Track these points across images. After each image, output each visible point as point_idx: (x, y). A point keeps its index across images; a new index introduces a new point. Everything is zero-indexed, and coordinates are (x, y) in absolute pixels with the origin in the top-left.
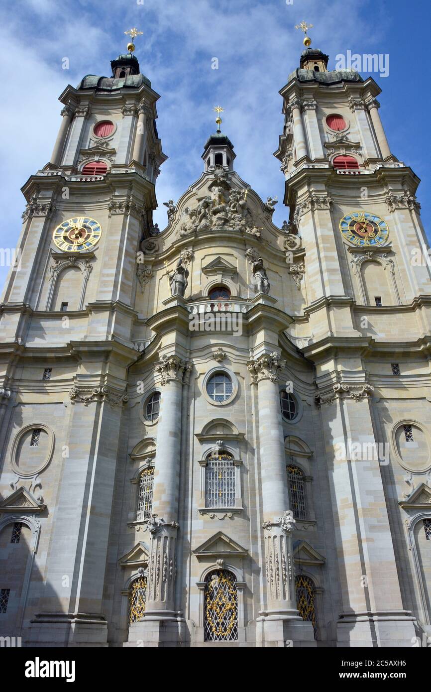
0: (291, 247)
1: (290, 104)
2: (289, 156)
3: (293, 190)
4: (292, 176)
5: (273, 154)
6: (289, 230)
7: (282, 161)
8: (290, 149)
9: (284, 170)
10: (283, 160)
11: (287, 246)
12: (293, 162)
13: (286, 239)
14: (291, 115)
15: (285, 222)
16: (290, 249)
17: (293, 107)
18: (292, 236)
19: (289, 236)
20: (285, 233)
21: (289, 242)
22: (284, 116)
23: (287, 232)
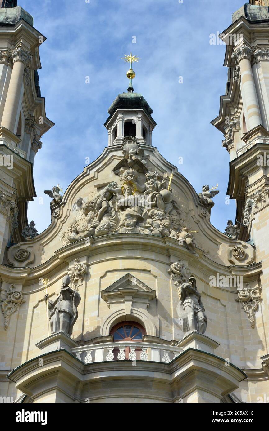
0: (239, 260)
1: (236, 53)
2: (235, 125)
3: (241, 175)
4: (240, 154)
5: (211, 122)
6: (237, 234)
7: (223, 131)
8: (237, 116)
9: (228, 145)
10: (226, 131)
11: (233, 259)
12: (240, 134)
13: (232, 248)
14: (237, 67)
15: (230, 222)
16: (237, 263)
17: (240, 57)
18: (240, 244)
19: (236, 243)
20: (230, 239)
21: (236, 253)
22: (227, 69)
23: (234, 237)
